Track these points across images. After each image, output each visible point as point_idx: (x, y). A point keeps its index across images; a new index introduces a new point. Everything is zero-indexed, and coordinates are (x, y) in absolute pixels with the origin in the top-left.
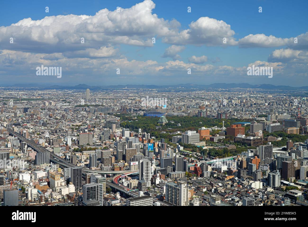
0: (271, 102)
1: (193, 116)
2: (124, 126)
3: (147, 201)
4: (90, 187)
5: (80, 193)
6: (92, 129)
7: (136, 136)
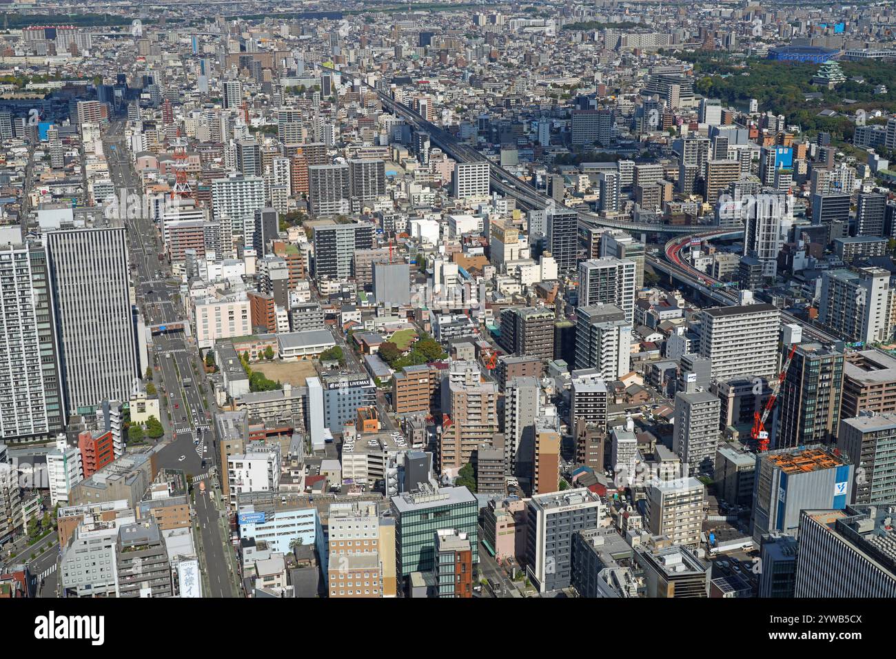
2: (707, 90)
3: (763, 318)
4: (599, 268)
5: (570, 283)
6: (610, 98)
7: (741, 122)
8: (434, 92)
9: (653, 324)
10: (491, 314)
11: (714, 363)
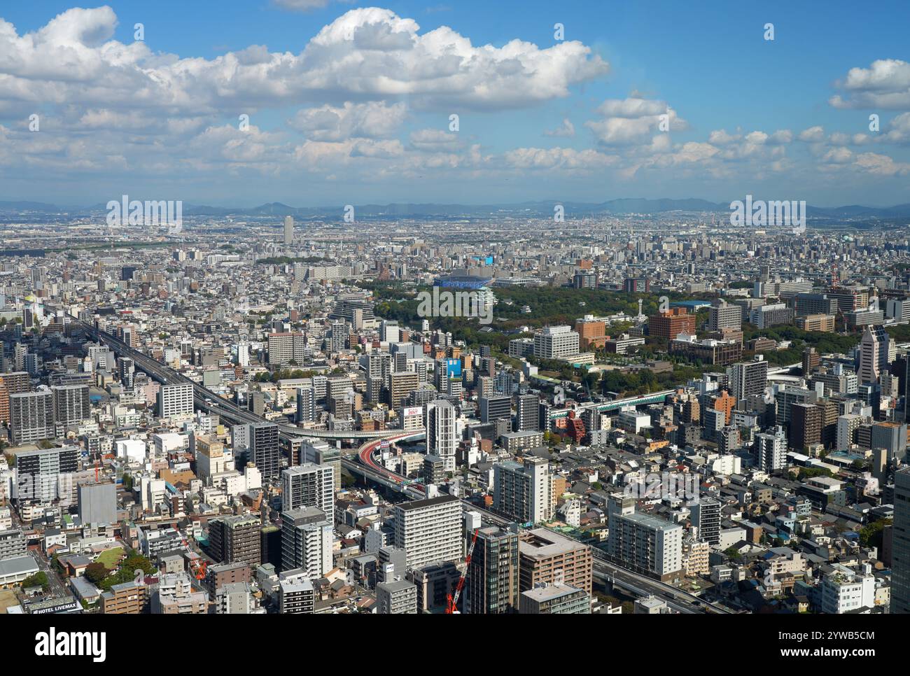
0: (763, 248)
1: (562, 286)
2: (385, 313)
3: (447, 508)
4: (300, 474)
5: (274, 490)
6: (302, 322)
7: (416, 339)
8: (137, 321)
9: (352, 522)
10: (199, 526)
11: (409, 553)
